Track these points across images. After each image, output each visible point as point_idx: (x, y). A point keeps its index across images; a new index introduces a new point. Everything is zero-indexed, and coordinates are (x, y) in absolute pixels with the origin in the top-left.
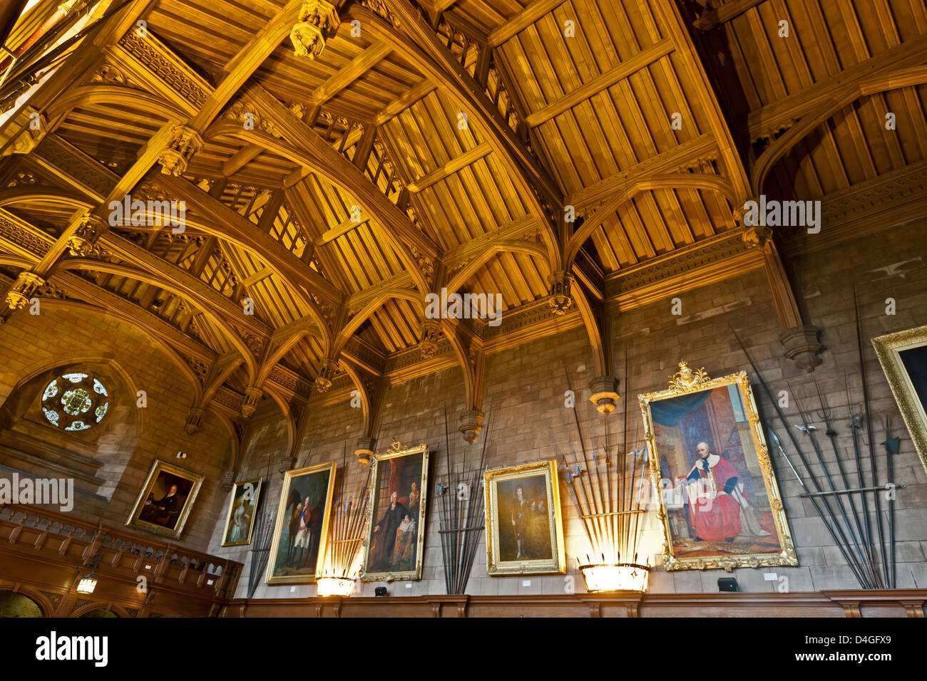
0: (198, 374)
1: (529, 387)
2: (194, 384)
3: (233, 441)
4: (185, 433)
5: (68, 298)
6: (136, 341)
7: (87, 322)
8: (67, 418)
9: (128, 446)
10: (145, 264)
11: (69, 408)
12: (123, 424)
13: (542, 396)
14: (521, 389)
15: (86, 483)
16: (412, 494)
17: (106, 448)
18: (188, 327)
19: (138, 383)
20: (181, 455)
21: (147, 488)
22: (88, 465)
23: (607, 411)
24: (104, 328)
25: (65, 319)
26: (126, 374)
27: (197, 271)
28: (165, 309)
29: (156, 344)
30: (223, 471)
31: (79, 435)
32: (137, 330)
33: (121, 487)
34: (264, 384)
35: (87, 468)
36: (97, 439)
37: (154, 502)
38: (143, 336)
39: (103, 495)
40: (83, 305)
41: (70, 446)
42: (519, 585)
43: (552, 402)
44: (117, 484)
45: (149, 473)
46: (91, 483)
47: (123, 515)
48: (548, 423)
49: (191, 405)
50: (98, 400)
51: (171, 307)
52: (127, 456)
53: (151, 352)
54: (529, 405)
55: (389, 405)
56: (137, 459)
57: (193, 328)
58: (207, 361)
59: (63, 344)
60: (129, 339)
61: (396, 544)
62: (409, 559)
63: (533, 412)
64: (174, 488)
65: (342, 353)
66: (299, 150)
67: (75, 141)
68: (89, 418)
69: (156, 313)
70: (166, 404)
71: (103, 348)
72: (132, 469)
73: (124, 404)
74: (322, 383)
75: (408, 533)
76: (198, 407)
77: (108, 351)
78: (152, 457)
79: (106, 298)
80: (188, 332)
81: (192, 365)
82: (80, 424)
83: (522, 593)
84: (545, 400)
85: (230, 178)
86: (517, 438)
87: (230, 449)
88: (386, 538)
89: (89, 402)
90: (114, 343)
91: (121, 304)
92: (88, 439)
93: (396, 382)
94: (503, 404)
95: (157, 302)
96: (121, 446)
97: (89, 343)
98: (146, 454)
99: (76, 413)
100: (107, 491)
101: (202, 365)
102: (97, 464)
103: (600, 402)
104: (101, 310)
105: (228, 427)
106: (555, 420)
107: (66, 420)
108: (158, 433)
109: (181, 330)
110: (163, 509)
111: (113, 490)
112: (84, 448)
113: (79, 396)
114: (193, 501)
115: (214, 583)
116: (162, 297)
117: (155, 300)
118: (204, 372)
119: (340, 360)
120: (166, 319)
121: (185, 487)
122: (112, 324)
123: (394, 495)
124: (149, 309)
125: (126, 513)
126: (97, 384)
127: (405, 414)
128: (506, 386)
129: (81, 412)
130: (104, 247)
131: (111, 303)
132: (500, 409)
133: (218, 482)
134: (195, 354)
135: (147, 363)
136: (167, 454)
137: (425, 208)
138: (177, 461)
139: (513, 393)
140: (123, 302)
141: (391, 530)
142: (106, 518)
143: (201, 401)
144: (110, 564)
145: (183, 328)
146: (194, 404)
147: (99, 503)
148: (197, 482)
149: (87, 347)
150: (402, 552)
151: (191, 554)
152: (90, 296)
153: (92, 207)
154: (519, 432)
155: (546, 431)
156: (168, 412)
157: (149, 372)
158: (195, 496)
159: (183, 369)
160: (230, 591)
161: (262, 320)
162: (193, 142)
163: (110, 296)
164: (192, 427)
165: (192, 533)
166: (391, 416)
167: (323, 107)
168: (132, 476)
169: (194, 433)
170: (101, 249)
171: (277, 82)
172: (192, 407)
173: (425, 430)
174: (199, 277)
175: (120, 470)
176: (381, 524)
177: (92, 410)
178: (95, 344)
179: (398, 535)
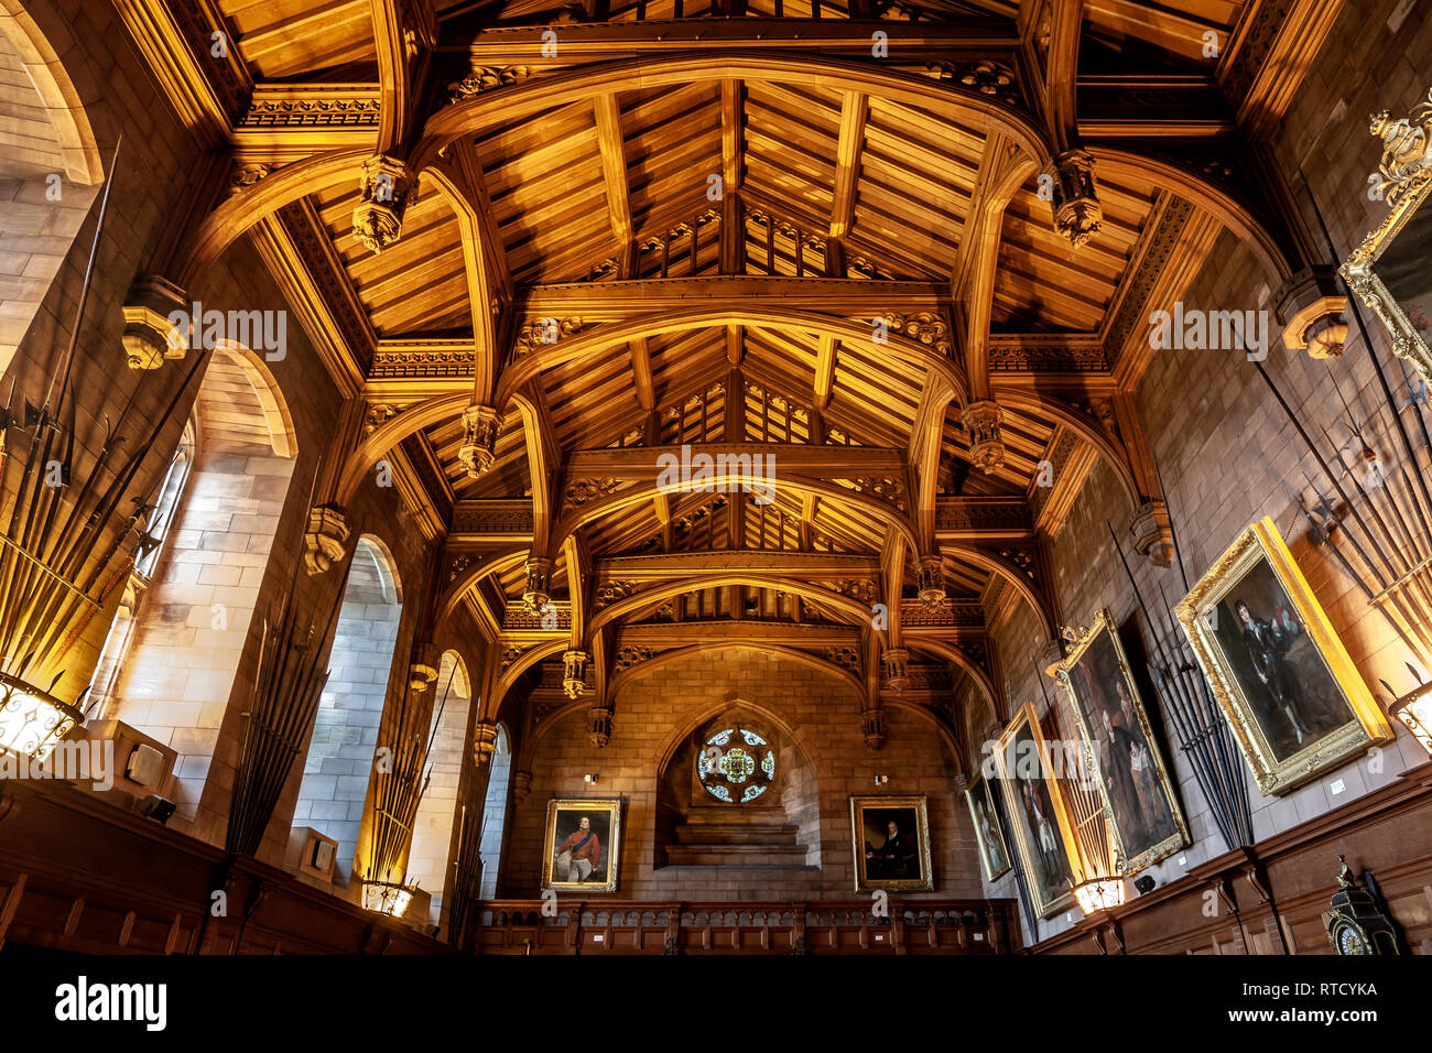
0: (845, 666)
1: (1204, 402)
2: (849, 681)
3: (942, 731)
4: (871, 751)
5: (656, 654)
6: (751, 664)
7: (688, 671)
8: (736, 789)
9: (811, 794)
10: (673, 572)
11: (732, 776)
12: (794, 771)
13: (1227, 404)
14: (1195, 414)
15: (787, 856)
16: (1123, 703)
17: (793, 807)
18: (801, 613)
19: (781, 713)
20: (880, 780)
21: (857, 837)
22: (783, 834)
23: (1334, 348)
24: (710, 667)
25: (665, 679)
26: (761, 710)
27: (736, 542)
28: (762, 610)
29: (776, 655)
30: (951, 778)
31: (758, 804)
32: (745, 650)
33: (826, 846)
34: (903, 638)
35: (784, 838)
36: (779, 799)
37: (875, 852)
38: (756, 654)
39: (812, 864)
40: (673, 654)
41: (755, 819)
42: (1327, 793)
43: (1245, 401)
44: (819, 845)
45: (850, 817)
46: (792, 854)
47: (846, 880)
48: (1254, 449)
49: (859, 710)
50: (758, 753)
51: (770, 600)
52: (815, 807)
53: (776, 668)
54: (1216, 435)
55: (1062, 574)
56: (827, 805)
57: (809, 610)
58: (849, 643)
59: (677, 708)
60: (742, 666)
61: (1140, 798)
62: (1164, 817)
63: (1227, 444)
64: (892, 825)
65: (938, 536)
66: (631, 320)
67: (481, 493)
68: (759, 778)
69: (756, 618)
70: (828, 723)
71: (719, 691)
72: (828, 821)
73: (786, 746)
74: (927, 598)
75: (1144, 770)
76: (868, 709)
77: (727, 692)
78: (844, 796)
79: (691, 633)
80: (805, 618)
81: (833, 659)
82: (753, 790)
83: (1334, 806)
84: (1235, 406)
85: (660, 407)
86: (1225, 509)
87: (944, 745)
88: (1125, 792)
89: (750, 761)
90: (728, 679)
91: (710, 629)
92: (770, 804)
93: (1055, 529)
94: (1184, 463)
95: (752, 605)
96: (805, 798)
97: (703, 693)
98: (835, 796)
99: (743, 779)
100: (814, 858)
101: (845, 651)
102: (790, 829)
103: (1309, 334)
104: (693, 648)
105: (925, 717)
106: (1263, 434)
107: (737, 791)
108: (836, 764)
109: (794, 622)
110: (892, 856)
111: (819, 854)
112: (770, 815)
113: (737, 758)
114: (926, 834)
115: (985, 936)
116: (752, 594)
117: (747, 605)
118: (854, 659)
119: (941, 549)
120: (770, 619)
121: (906, 819)
122: (715, 658)
123: (1106, 717)
124: (745, 617)
125: (848, 877)
126: (748, 735)
127: (1083, 574)
128: (1175, 426)
129: (747, 776)
130: (623, 579)
131: (699, 634)
132: (1182, 474)
133: (951, 797)
134: (828, 643)
135: (778, 683)
136: (862, 785)
137: (878, 241)
138: (877, 788)
139: (1188, 430)
140: (711, 626)
141: (1126, 776)
142: (827, 890)
143: (867, 700)
144: (829, 946)
145: (796, 617)
146: (862, 708)
147: (811, 875)
148: (919, 806)
149: (703, 699)
150: (1152, 808)
151: (961, 905)
152: (675, 639)
153: (528, 551)
154: (1221, 499)
155: (1258, 466)
156: (835, 732)
157: (785, 693)
158: (926, 826)
159: (825, 669)
160: (1015, 942)
161: (859, 554)
162: (483, 419)
163: (695, 627)
164: (873, 738)
165: (949, 876)
166: (1069, 590)
167: (638, 237)
168: (832, 828)
169: (880, 746)
170: (622, 583)
171: (559, 262)
172: (862, 711)
173: (1111, 583)
174: (745, 547)
175: (815, 826)
176: (1111, 774)
177: (758, 765)
178: (710, 691)
179: (1136, 779)
